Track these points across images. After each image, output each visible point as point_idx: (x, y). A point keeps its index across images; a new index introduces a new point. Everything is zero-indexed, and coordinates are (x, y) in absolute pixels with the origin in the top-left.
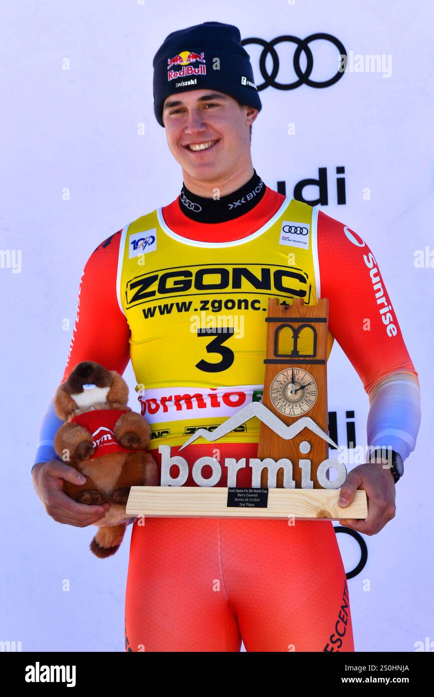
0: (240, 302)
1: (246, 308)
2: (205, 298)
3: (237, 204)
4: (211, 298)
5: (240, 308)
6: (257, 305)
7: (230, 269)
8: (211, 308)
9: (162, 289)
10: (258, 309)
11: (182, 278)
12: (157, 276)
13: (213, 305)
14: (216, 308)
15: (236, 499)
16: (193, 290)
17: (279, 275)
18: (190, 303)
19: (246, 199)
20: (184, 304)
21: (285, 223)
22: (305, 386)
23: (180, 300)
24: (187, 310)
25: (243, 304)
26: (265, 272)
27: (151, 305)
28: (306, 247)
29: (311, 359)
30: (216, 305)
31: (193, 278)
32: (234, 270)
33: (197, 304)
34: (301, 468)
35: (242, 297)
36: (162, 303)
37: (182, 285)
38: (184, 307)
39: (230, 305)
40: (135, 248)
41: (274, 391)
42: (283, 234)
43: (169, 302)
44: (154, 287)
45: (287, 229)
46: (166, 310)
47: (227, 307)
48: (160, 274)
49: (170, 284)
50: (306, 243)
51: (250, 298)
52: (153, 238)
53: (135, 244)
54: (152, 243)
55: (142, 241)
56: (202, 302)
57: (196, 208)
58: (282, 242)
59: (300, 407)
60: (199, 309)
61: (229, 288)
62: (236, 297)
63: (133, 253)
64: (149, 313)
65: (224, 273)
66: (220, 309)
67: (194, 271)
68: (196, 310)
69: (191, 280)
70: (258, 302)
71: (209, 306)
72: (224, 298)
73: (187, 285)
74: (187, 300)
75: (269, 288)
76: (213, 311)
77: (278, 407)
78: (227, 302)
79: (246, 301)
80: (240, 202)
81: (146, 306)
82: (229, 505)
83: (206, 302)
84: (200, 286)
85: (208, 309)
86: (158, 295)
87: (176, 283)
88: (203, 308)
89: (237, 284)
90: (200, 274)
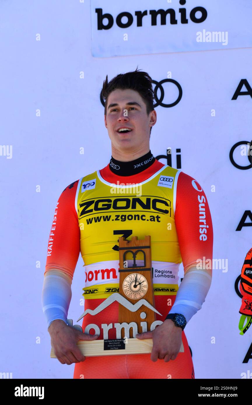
0: (135, 216)
1: (139, 219)
2: (118, 214)
3: (139, 165)
4: (120, 214)
5: (135, 219)
6: (144, 218)
7: (131, 199)
8: (120, 220)
9: (96, 208)
10: (145, 220)
11: (106, 203)
12: (94, 201)
13: (121, 218)
14: (123, 219)
15: (108, 346)
16: (112, 209)
17: (155, 201)
18: (110, 216)
19: (143, 163)
20: (107, 217)
21: (161, 176)
22: (141, 283)
23: (105, 215)
24: (108, 220)
25: (137, 217)
26: (148, 200)
27: (90, 217)
28: (171, 187)
29: (143, 268)
30: (123, 217)
31: (112, 203)
32: (133, 199)
33: (113, 217)
34: (142, 327)
35: (136, 213)
36: (96, 216)
37: (106, 207)
38: (107, 219)
39: (130, 218)
40: (84, 188)
41: (125, 287)
42: (160, 181)
43: (99, 215)
44: (92, 207)
45: (162, 179)
46: (98, 220)
47: (129, 219)
48: (96, 200)
49: (100, 205)
50: (171, 186)
51: (140, 214)
52: (94, 183)
53: (85, 186)
54: (93, 185)
55: (88, 185)
56: (116, 216)
57: (117, 168)
58: (159, 185)
59: (139, 294)
60: (114, 220)
61: (130, 209)
62: (133, 214)
63: (83, 190)
64: (89, 222)
65: (128, 201)
66: (125, 220)
67: (113, 199)
68: (113, 220)
69: (111, 204)
70: (144, 216)
71: (120, 218)
72: (127, 214)
73: (109, 207)
74: (108, 214)
75: (150, 209)
76: (122, 221)
77: (128, 295)
78: (129, 216)
79: (138, 216)
80: (140, 165)
81: (88, 218)
82: (105, 349)
83: (118, 216)
84: (115, 207)
85: (119, 220)
86: (94, 212)
87: (103, 205)
88: (117, 219)
89: (134, 207)
90: (116, 201)
